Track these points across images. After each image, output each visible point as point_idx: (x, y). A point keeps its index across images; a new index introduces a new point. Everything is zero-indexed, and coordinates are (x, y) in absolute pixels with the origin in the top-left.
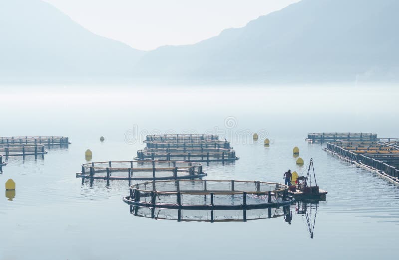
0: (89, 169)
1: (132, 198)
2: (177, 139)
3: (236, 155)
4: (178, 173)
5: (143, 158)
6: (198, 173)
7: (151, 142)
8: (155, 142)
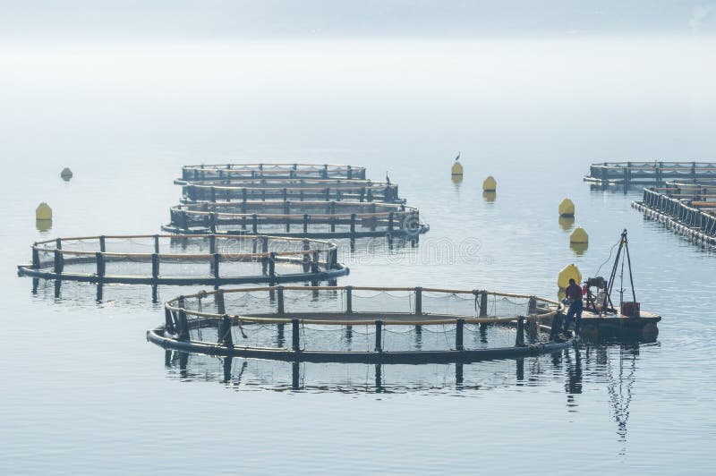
0: (53, 255)
1: (172, 331)
2: (258, 175)
3: (422, 221)
4: (277, 265)
5: (186, 227)
6: (326, 266)
7: (196, 183)
8: (208, 185)
